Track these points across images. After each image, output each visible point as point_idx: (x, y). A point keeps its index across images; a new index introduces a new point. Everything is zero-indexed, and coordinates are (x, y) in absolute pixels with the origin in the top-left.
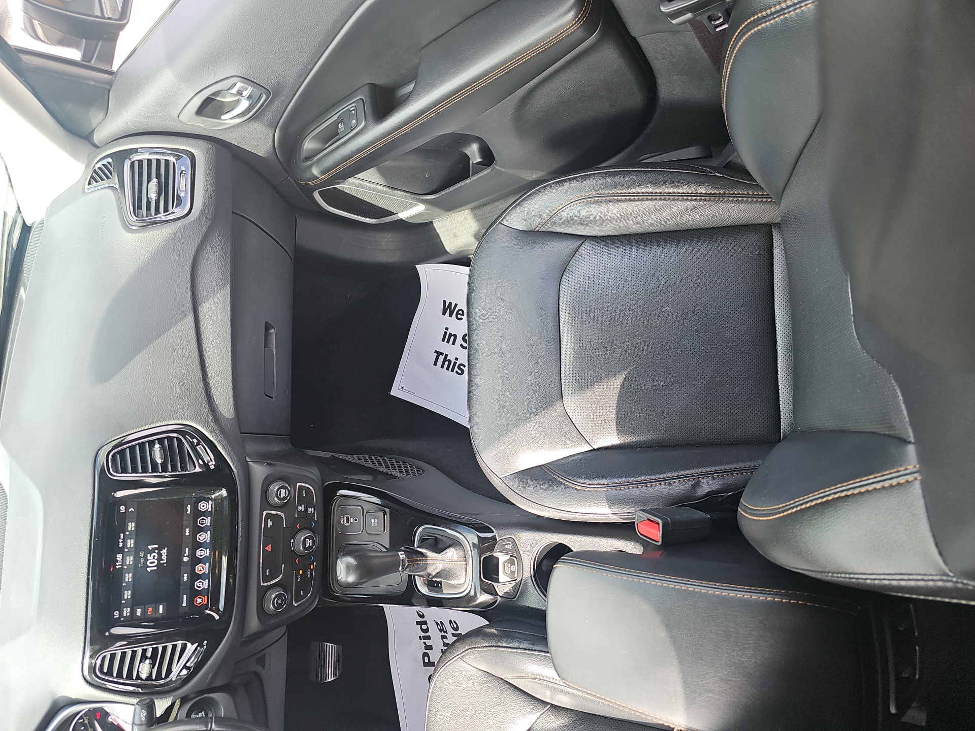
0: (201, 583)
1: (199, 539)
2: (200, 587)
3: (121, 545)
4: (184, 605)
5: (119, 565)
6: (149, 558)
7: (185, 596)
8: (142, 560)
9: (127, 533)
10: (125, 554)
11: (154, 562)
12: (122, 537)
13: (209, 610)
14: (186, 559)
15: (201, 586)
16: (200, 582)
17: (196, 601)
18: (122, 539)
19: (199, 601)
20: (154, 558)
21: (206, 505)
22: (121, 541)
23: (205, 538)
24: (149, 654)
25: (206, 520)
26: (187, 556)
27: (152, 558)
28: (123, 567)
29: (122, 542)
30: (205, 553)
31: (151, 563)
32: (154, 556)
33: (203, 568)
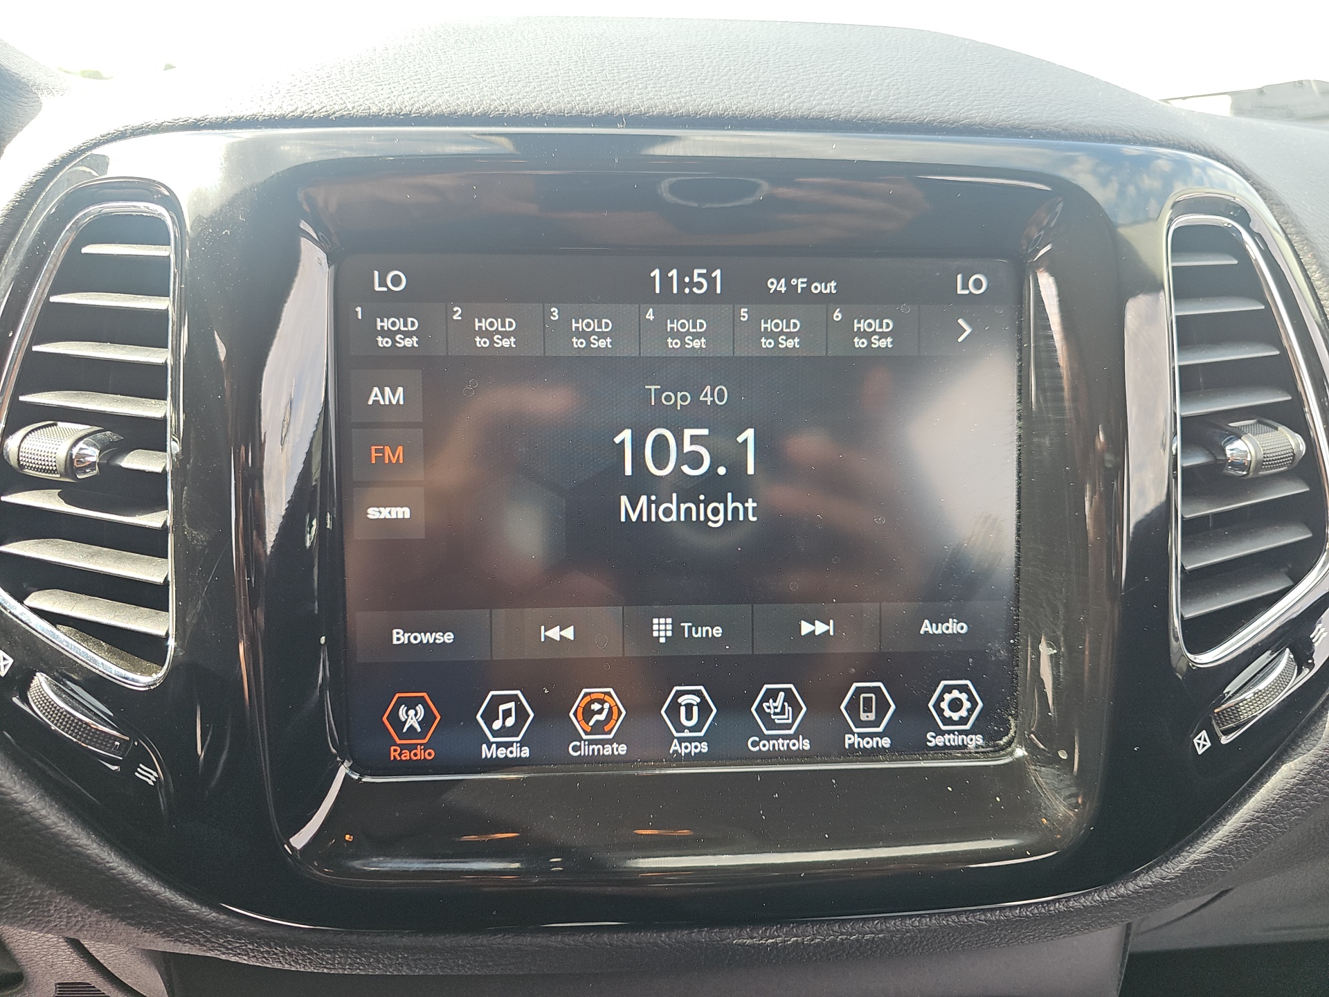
0: (510, 722)
1: (772, 695)
2: (490, 716)
3: (776, 285)
4: (399, 637)
5: (666, 281)
6: (688, 433)
7: (449, 638)
8: (680, 400)
9: (837, 316)
10: (727, 309)
11: (660, 462)
12: (817, 288)
13: (347, 777)
14: (662, 628)
15: (497, 725)
16: (521, 715)
17: (411, 704)
18: (807, 290)
19: (412, 718)
20: (683, 458)
21: (963, 721)
22: (800, 283)
23: (771, 725)
24: (135, 461)
25: (876, 723)
26: (677, 629)
27: (688, 448)
28: (654, 300)
29: (791, 288)
30: (687, 734)
31: (660, 442)
32: (696, 460)
33: (599, 728)
